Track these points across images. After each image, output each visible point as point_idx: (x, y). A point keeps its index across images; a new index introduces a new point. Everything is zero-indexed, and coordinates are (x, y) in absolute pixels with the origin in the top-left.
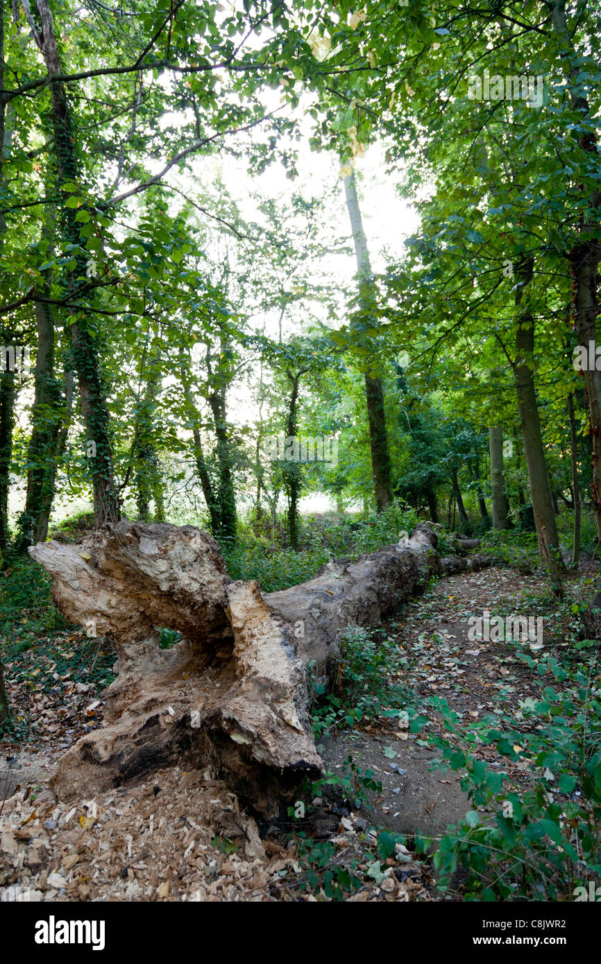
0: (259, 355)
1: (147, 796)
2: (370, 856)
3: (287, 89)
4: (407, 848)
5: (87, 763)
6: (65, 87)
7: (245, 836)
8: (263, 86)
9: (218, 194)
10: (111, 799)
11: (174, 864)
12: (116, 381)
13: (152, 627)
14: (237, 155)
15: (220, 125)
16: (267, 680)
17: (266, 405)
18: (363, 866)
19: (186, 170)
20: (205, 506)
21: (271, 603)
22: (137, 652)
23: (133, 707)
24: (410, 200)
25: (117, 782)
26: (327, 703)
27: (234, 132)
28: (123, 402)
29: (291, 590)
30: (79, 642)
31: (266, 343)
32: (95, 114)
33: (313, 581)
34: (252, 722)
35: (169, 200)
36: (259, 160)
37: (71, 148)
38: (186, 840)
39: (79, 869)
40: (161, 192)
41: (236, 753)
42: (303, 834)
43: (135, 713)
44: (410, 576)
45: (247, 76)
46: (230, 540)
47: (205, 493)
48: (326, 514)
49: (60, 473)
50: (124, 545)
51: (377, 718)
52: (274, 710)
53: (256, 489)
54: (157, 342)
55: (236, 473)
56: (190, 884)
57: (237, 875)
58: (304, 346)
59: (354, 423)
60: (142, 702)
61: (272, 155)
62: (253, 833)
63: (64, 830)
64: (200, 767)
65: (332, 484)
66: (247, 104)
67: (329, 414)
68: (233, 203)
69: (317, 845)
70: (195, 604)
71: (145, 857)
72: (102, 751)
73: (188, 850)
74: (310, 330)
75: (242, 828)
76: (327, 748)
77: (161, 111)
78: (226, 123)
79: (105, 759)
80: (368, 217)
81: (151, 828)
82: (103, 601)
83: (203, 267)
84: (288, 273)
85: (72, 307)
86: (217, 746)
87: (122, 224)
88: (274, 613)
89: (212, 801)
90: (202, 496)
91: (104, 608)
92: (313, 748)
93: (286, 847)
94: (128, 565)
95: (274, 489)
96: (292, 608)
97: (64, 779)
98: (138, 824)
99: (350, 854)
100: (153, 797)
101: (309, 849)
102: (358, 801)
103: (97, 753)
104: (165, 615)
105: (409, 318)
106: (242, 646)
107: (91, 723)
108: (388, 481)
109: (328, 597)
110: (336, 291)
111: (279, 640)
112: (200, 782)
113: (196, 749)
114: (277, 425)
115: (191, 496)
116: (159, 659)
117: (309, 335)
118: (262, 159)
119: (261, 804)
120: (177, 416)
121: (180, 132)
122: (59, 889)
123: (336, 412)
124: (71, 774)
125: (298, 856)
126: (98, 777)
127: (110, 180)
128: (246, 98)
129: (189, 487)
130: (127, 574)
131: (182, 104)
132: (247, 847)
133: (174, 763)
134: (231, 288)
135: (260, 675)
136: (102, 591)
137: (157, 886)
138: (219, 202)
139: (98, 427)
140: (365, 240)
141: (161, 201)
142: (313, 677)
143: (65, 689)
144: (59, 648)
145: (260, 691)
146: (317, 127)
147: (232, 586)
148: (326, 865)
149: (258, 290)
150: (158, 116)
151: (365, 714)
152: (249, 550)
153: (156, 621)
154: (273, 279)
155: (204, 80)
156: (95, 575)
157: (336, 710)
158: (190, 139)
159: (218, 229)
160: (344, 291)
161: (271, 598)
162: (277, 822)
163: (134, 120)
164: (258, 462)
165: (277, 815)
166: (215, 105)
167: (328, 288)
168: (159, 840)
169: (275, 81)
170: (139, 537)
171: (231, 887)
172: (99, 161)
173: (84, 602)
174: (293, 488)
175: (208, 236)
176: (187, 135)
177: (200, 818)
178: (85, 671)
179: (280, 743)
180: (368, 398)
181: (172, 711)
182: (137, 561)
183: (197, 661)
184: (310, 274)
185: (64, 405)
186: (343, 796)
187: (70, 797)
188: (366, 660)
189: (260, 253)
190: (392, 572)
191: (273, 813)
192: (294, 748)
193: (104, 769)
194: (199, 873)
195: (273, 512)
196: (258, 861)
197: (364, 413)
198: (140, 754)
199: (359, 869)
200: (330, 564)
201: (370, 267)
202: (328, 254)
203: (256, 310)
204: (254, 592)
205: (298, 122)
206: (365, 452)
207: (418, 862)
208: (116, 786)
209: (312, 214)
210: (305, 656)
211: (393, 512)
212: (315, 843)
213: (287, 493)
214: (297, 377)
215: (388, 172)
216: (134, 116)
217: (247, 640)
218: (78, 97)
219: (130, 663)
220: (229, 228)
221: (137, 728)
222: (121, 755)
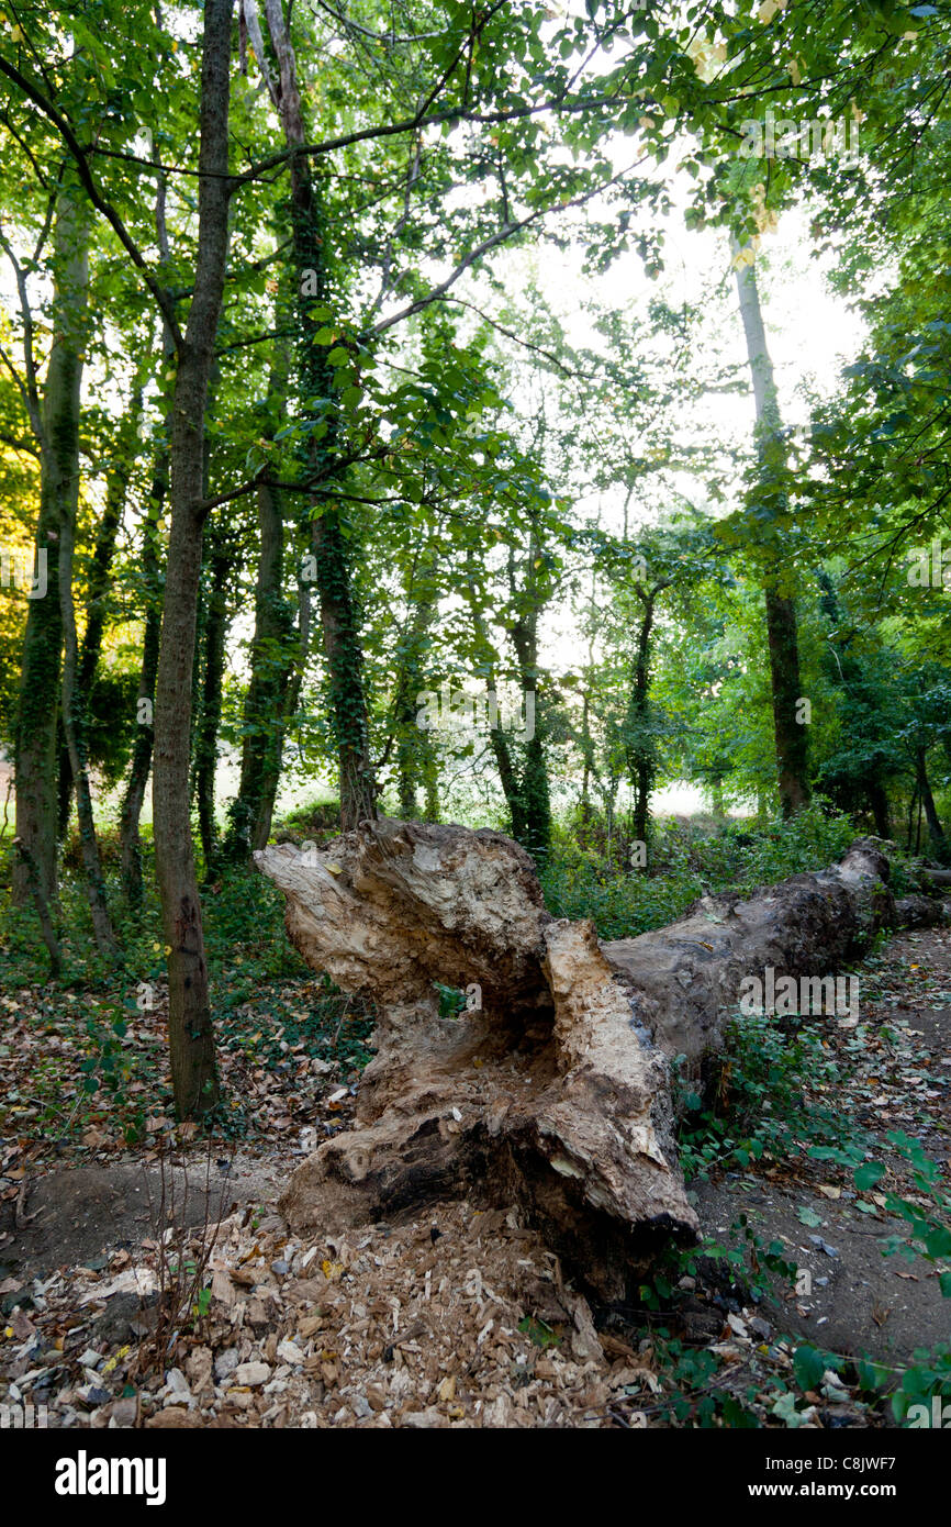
0: (591, 560)
1: (420, 1242)
2: (775, 1381)
3: (651, 133)
4: (841, 1377)
5: (333, 1181)
6: (311, 161)
7: (570, 1323)
8: (611, 132)
9: (530, 308)
10: (368, 1240)
11: (462, 1352)
12: (371, 604)
13: (428, 982)
14: (562, 244)
15: (541, 199)
16: (609, 1080)
17: (600, 640)
18: (765, 1398)
19: (483, 273)
20: (502, 799)
21: (612, 957)
22: (406, 1019)
23: (400, 1102)
24: (852, 299)
25: (376, 1216)
26: (704, 1125)
27: (560, 208)
28: (381, 635)
29: (644, 938)
30: (317, 998)
31: (603, 542)
32: (351, 197)
33: (678, 926)
34: (585, 1144)
35: (456, 321)
36: (602, 250)
37: (316, 253)
38: (480, 1316)
39: (321, 1340)
40: (444, 311)
41: (559, 1190)
42: (664, 1332)
43: (402, 1112)
44: (841, 927)
45: (586, 118)
46: (542, 853)
47: (503, 778)
48: (695, 818)
49: (289, 742)
50: (391, 855)
51: (786, 1158)
52: (620, 1128)
53: (581, 773)
54: (434, 541)
55: (552, 749)
56: (488, 1385)
57: (560, 1382)
58: (666, 545)
59: (744, 670)
60: (414, 1096)
61: (623, 241)
62: (584, 1319)
63: (301, 1277)
64: (501, 1205)
65: (706, 769)
66: (584, 163)
67: (703, 655)
68: (554, 321)
69: (688, 1352)
70: (495, 951)
71: (418, 1334)
72: (353, 1165)
73: (484, 1333)
74: (675, 518)
75: (566, 1310)
76: (703, 1198)
77: (448, 185)
78: (550, 196)
79: (359, 1178)
80: (774, 329)
81: (428, 1291)
82: (358, 937)
83: (506, 423)
84: (641, 428)
85: (315, 493)
86: (528, 1176)
87: (387, 363)
88: (619, 974)
89: (520, 1262)
90: (498, 782)
91: (360, 949)
92: (682, 1196)
93: (636, 1348)
94: (396, 886)
95: (610, 774)
96: (646, 969)
97: (299, 1201)
98: (407, 1283)
99: (742, 1375)
100: (429, 1244)
101: (675, 1358)
102: (755, 1291)
103: (347, 1167)
104: (449, 965)
105: (849, 495)
106: (567, 1023)
107: (335, 1121)
108: (802, 766)
109: (704, 953)
110: (718, 454)
111: (626, 1018)
112: (502, 1229)
113: (494, 1177)
114: (618, 671)
115: (481, 782)
116: (439, 1033)
117: (672, 528)
118: (606, 248)
119: (598, 1276)
120: (462, 659)
121: (475, 216)
122: (293, 1365)
123: (715, 651)
124: (310, 1194)
125: (657, 1364)
126: (349, 1205)
127: (370, 297)
128: (583, 154)
129: (479, 768)
130: (394, 900)
131: (480, 171)
132: (574, 1340)
133: (460, 1196)
134: (547, 455)
135: (598, 1070)
136: (357, 924)
137: (437, 1381)
138: (533, 320)
139: (348, 673)
140: (771, 369)
141: (444, 324)
142: (681, 1080)
143: (296, 1066)
144: (288, 1004)
145: (597, 1096)
146: (699, 191)
147: (552, 927)
148: (704, 1386)
149: (591, 457)
150: (443, 193)
151: (766, 1149)
152: (570, 870)
153: (435, 974)
154: (616, 438)
155: (520, 130)
156: (348, 898)
157: (720, 1139)
158: (491, 224)
159: (529, 363)
160: (733, 453)
161: (613, 949)
162: (620, 1307)
163: (407, 203)
164: (586, 729)
165: (622, 1296)
166: (534, 169)
167: (707, 450)
168: (438, 1310)
169: (632, 122)
170: (412, 844)
171: (550, 1400)
172: (353, 270)
173: (331, 938)
174: (643, 774)
175: (514, 374)
176: (486, 219)
177: (501, 1286)
178: (327, 1041)
179: (630, 1182)
180: (771, 630)
181: (458, 1116)
182: (410, 881)
183: (496, 1041)
184: (677, 428)
185: (298, 640)
186: (732, 1279)
187: (308, 1230)
188: (768, 1061)
189: (595, 398)
190: (811, 920)
191: (617, 1292)
192: (652, 1191)
193: (357, 1193)
194: (502, 1371)
195: (609, 811)
196: (591, 1365)
197: (763, 653)
198: (411, 1176)
199: (759, 1401)
200: (706, 900)
201: (777, 412)
202: (706, 395)
203: (587, 489)
204: (587, 938)
205: (667, 184)
206: (763, 719)
207: (859, 1404)
208: (376, 1221)
209: (683, 330)
210: (667, 1046)
211: (811, 818)
212: (685, 1349)
213: (633, 782)
214: (652, 595)
215: (816, 254)
216: (408, 195)
217: (576, 1013)
218: (328, 175)
219: (395, 1035)
220: (546, 360)
221: (406, 1136)
222: (382, 1175)
